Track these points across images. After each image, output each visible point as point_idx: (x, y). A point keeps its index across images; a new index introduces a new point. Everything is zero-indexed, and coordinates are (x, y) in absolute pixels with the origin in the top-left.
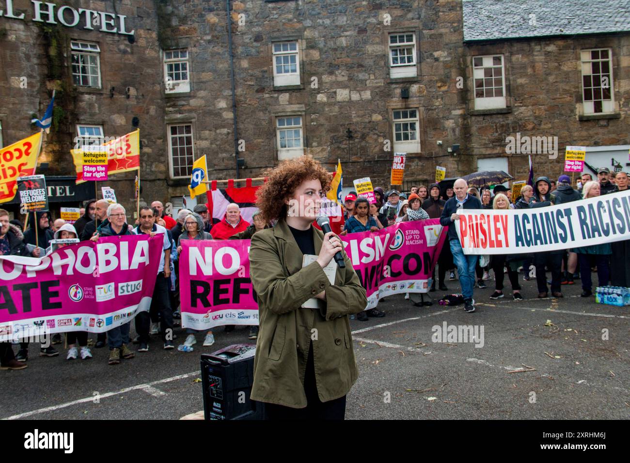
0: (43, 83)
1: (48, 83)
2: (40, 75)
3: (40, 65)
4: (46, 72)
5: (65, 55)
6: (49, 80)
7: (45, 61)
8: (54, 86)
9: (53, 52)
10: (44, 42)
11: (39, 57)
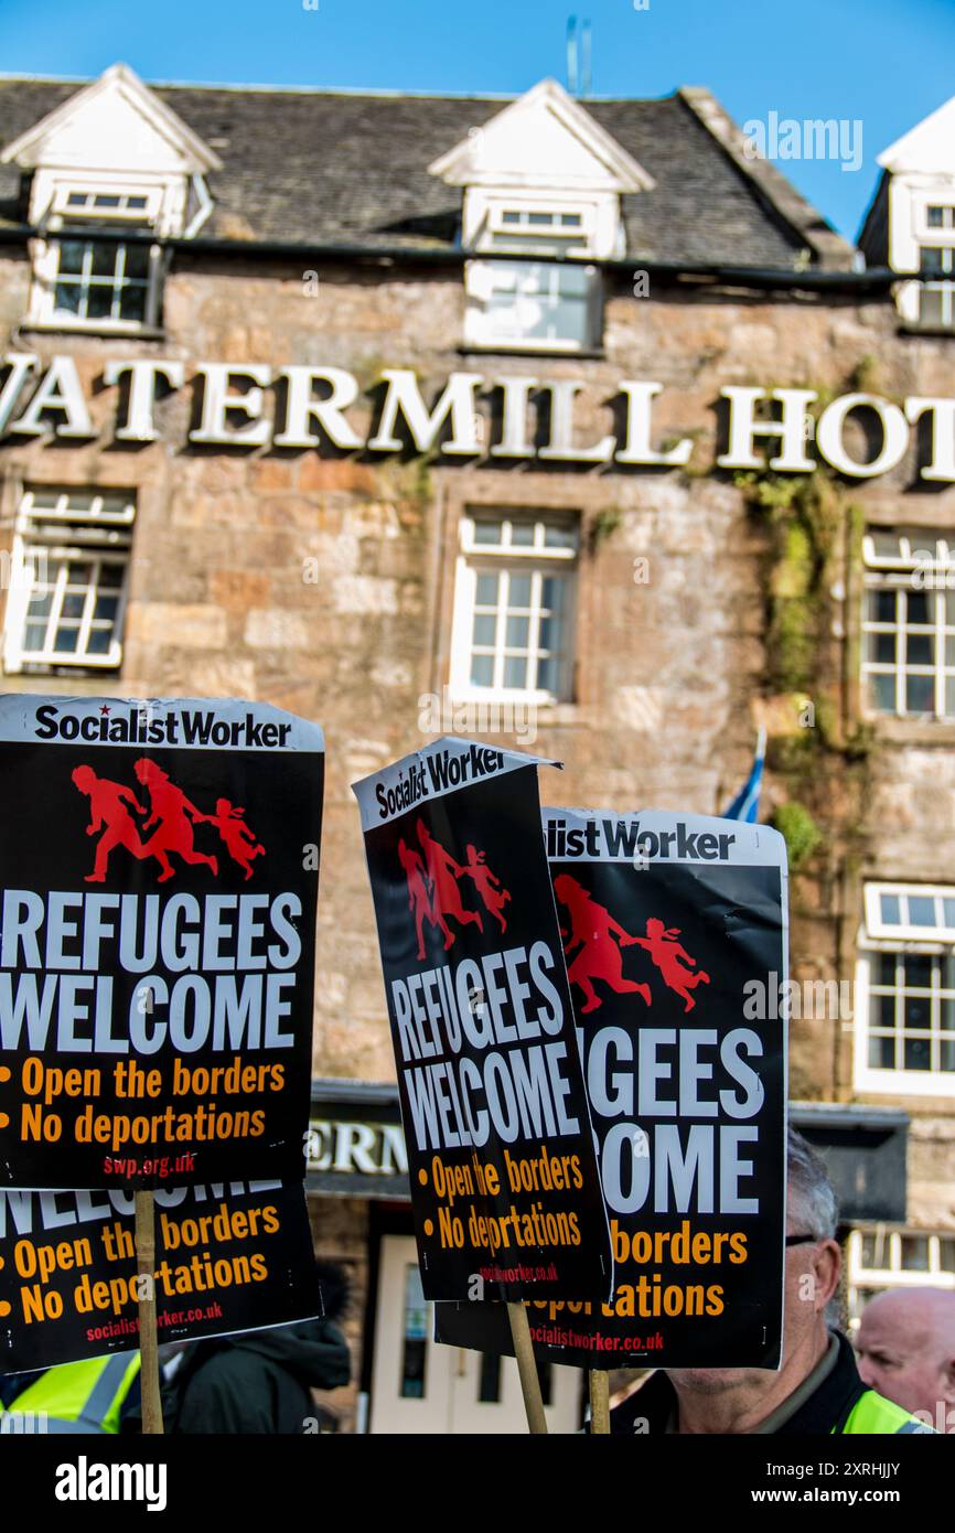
0: (740, 710)
1: (758, 707)
2: (730, 677)
3: (738, 635)
4: (756, 662)
5: (838, 592)
6: (765, 697)
7: (753, 620)
8: (784, 718)
9: (789, 581)
10: (757, 545)
11: (734, 605)
